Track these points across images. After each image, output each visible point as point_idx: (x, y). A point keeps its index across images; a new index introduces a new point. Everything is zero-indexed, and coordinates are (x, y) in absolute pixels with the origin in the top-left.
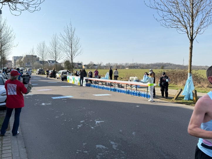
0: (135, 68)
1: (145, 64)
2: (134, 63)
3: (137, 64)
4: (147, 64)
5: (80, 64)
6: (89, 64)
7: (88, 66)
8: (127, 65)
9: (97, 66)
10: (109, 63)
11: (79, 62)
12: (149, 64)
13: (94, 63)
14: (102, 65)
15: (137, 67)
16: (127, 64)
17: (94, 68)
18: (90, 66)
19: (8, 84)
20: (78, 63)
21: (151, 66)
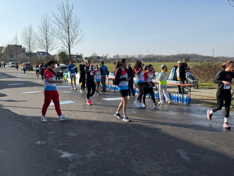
0: (151, 61)
2: (150, 55)
3: (154, 56)
4: (166, 55)
5: (80, 57)
6: (92, 56)
7: (89, 59)
8: (141, 58)
9: (101, 59)
10: (118, 55)
11: (78, 53)
12: (169, 55)
13: (98, 56)
14: (108, 58)
15: (154, 59)
16: (140, 56)
17: (98, 61)
18: (93, 58)
20: (76, 56)
21: (171, 58)
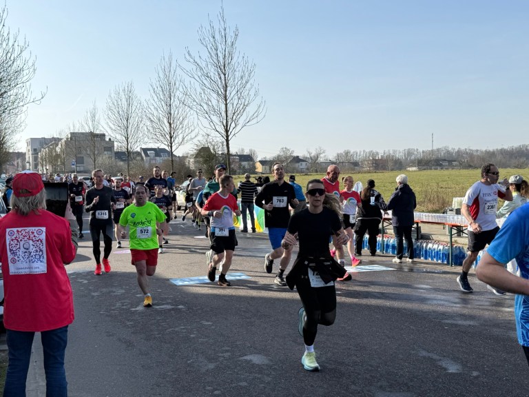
0: (441, 165)
1: (477, 151)
2: (438, 150)
3: (448, 152)
4: (484, 149)
5: (248, 158)
6: (279, 156)
8: (413, 157)
9: (304, 163)
10: (347, 153)
11: (243, 150)
12: (491, 149)
13: (295, 154)
14: (321, 160)
15: (450, 162)
16: (409, 153)
17: (294, 169)
19: (8, 230)
20: (239, 156)
21: (499, 157)
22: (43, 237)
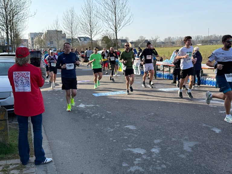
0: (212, 43)
2: (211, 36)
3: (216, 37)
5: (125, 41)
6: (139, 40)
8: (199, 39)
10: (169, 38)
11: (123, 37)
13: (146, 39)
14: (158, 41)
15: (217, 41)
16: (198, 38)
18: (140, 42)
19: (14, 72)
20: (121, 40)
22: (29, 76)
